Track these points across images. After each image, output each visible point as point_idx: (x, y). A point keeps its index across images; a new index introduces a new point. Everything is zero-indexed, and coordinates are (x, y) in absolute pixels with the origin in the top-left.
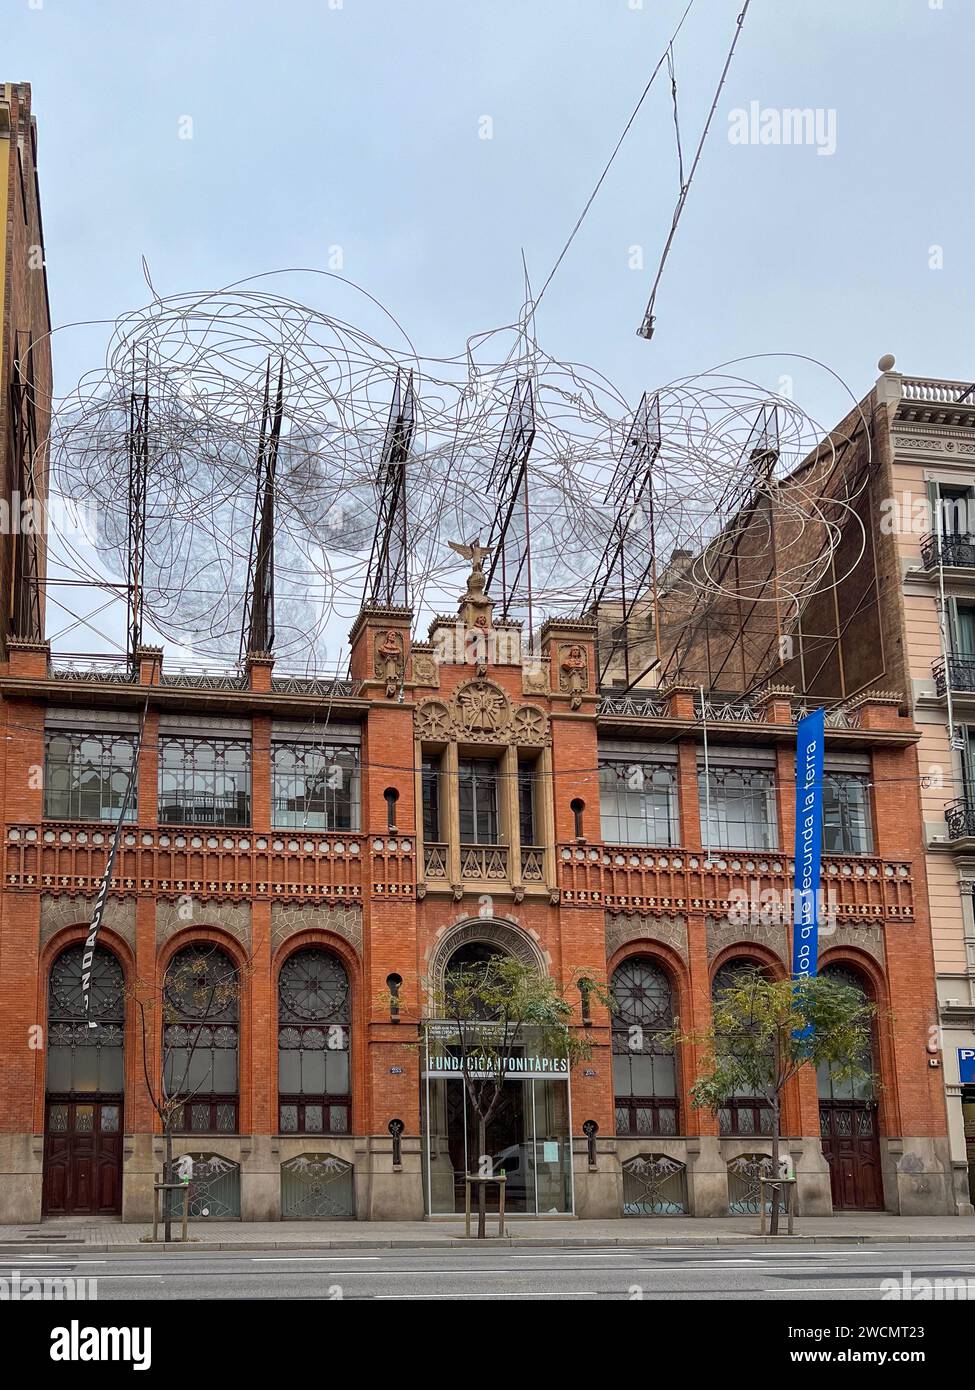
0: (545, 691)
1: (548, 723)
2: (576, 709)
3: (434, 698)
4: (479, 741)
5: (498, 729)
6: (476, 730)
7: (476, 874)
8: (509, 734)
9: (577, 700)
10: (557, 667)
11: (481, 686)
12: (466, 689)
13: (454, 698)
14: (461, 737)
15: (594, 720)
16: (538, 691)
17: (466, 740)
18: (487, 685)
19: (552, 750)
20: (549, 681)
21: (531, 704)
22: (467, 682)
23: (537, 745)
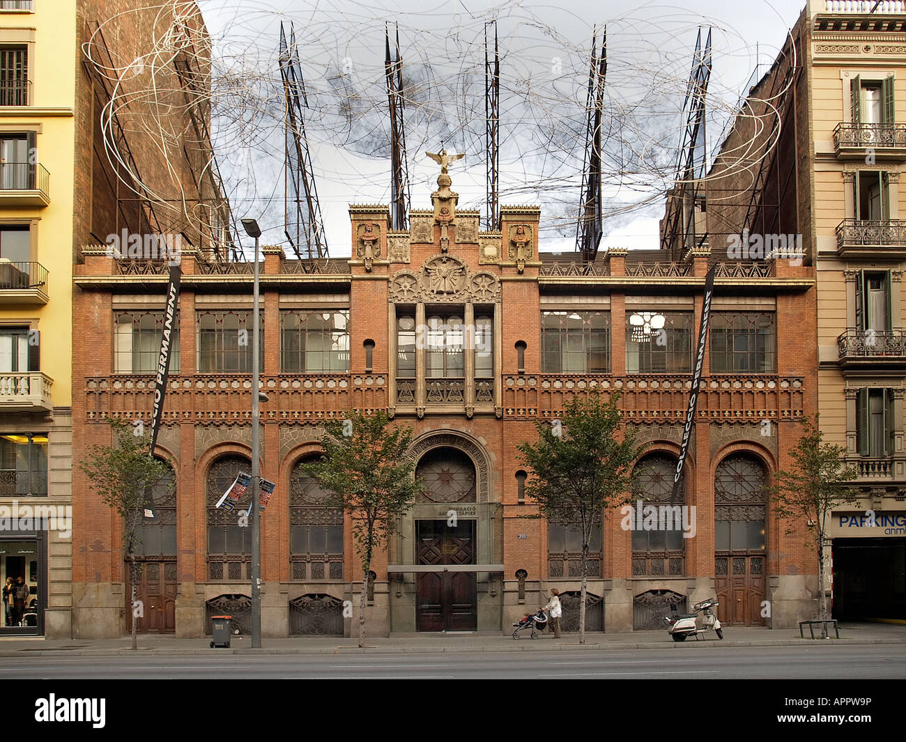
0: (496, 261)
1: (500, 285)
2: (520, 273)
3: (404, 271)
4: (441, 301)
5: (457, 291)
6: (440, 293)
7: (439, 398)
8: (467, 295)
9: (521, 266)
10: (506, 242)
11: (444, 260)
12: (432, 263)
13: (422, 270)
14: (427, 300)
15: (536, 281)
16: (491, 261)
17: (430, 301)
18: (449, 259)
19: (502, 305)
20: (500, 254)
21: (487, 272)
22: (435, 256)
23: (490, 302)
